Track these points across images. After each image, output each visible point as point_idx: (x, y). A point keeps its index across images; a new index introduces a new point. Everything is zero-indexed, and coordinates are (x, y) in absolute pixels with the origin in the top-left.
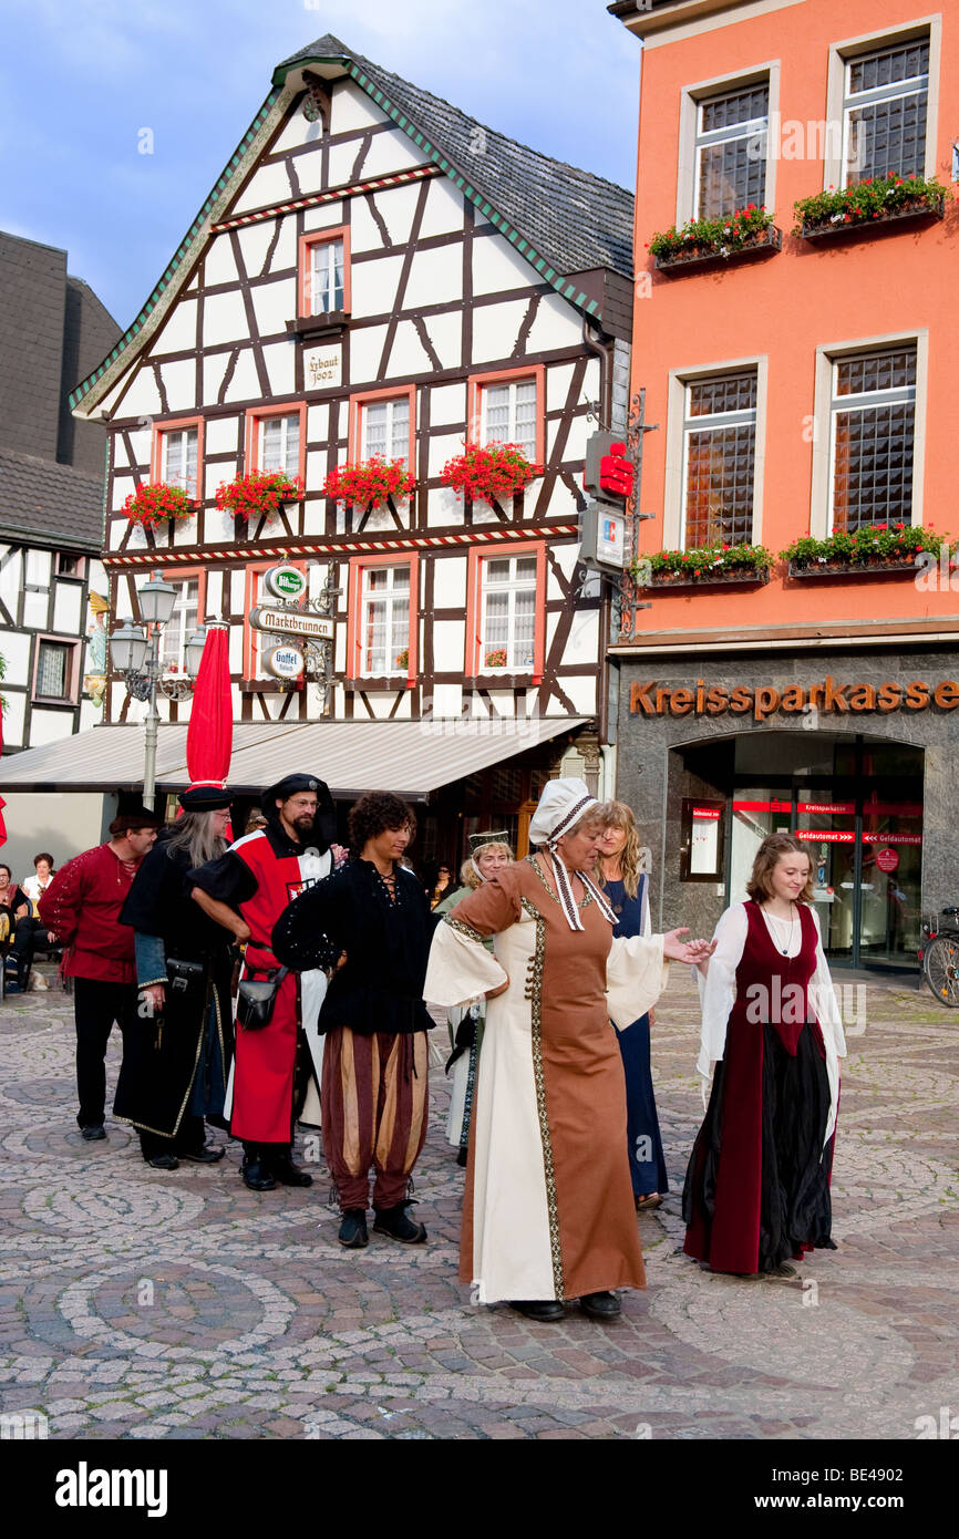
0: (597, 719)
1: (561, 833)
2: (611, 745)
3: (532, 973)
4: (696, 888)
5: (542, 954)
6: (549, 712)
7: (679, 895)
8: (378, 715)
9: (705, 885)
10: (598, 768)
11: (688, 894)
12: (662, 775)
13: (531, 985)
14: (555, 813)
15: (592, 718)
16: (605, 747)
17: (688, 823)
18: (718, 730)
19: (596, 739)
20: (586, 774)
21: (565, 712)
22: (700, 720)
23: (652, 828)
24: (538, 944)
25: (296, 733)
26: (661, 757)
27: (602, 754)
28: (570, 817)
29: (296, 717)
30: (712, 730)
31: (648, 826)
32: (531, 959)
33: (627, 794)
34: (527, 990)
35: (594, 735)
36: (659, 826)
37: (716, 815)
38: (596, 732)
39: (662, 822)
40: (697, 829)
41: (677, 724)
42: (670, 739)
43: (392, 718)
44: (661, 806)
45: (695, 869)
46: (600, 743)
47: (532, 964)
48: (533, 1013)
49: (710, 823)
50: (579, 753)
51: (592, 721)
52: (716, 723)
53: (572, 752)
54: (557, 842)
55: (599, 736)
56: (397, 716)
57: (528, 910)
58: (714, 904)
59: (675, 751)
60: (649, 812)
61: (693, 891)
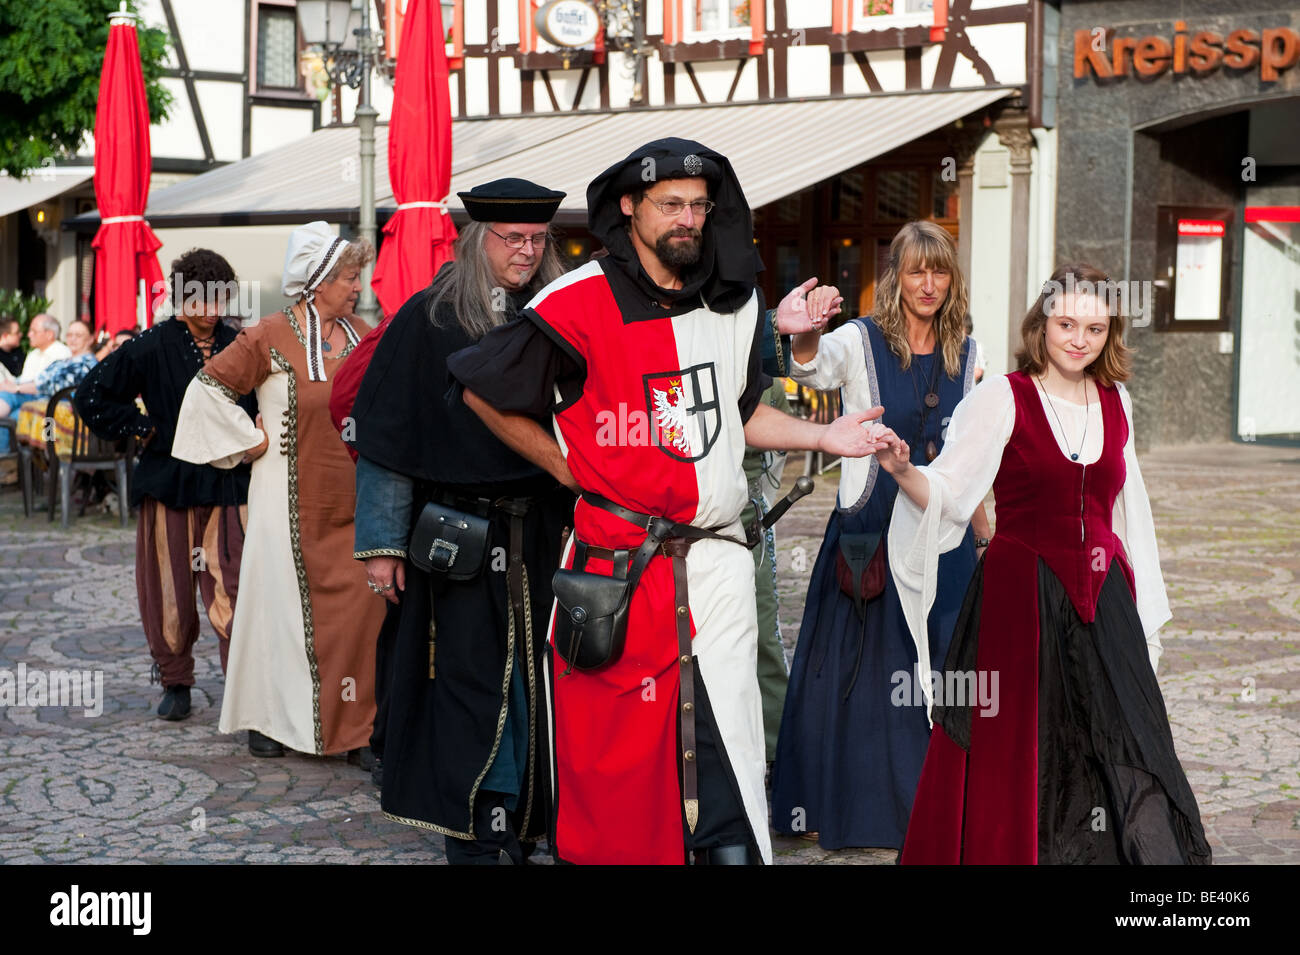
0: (1026, 89)
1: (319, 280)
2: (1048, 129)
3: (287, 428)
4: (1184, 341)
5: (295, 407)
6: (955, 82)
7: (1156, 351)
8: (710, 98)
9: (1199, 336)
10: (1029, 165)
11: (1171, 351)
12: (1123, 172)
13: (286, 440)
14: (310, 260)
15: (1018, 88)
16: (1039, 132)
17: (1168, 242)
18: (1207, 99)
19: (1024, 120)
20: (1014, 174)
21: (979, 81)
22: (1181, 85)
23: (1109, 252)
24: (290, 399)
25: (597, 126)
26: (1121, 144)
27: (1034, 143)
28: (326, 262)
29: (596, 104)
30: (1199, 99)
31: (1104, 249)
32: (286, 414)
33: (1073, 203)
34: (283, 446)
35: (1022, 115)
36: (1120, 250)
37: (1219, 229)
38: (1024, 109)
39: (1123, 243)
40: (1184, 251)
41: (1146, 92)
42: (1136, 116)
43: (729, 103)
44: (1122, 218)
45: (1181, 314)
46: (1031, 125)
47: (286, 419)
48: (289, 469)
49: (1209, 242)
50: (1002, 143)
51: (1018, 93)
52: (1205, 88)
53: (992, 142)
54: (315, 291)
55: (1029, 115)
56: (737, 98)
57: (278, 362)
58: (1215, 364)
59: (1147, 133)
60: (1105, 229)
61: (1178, 345)
